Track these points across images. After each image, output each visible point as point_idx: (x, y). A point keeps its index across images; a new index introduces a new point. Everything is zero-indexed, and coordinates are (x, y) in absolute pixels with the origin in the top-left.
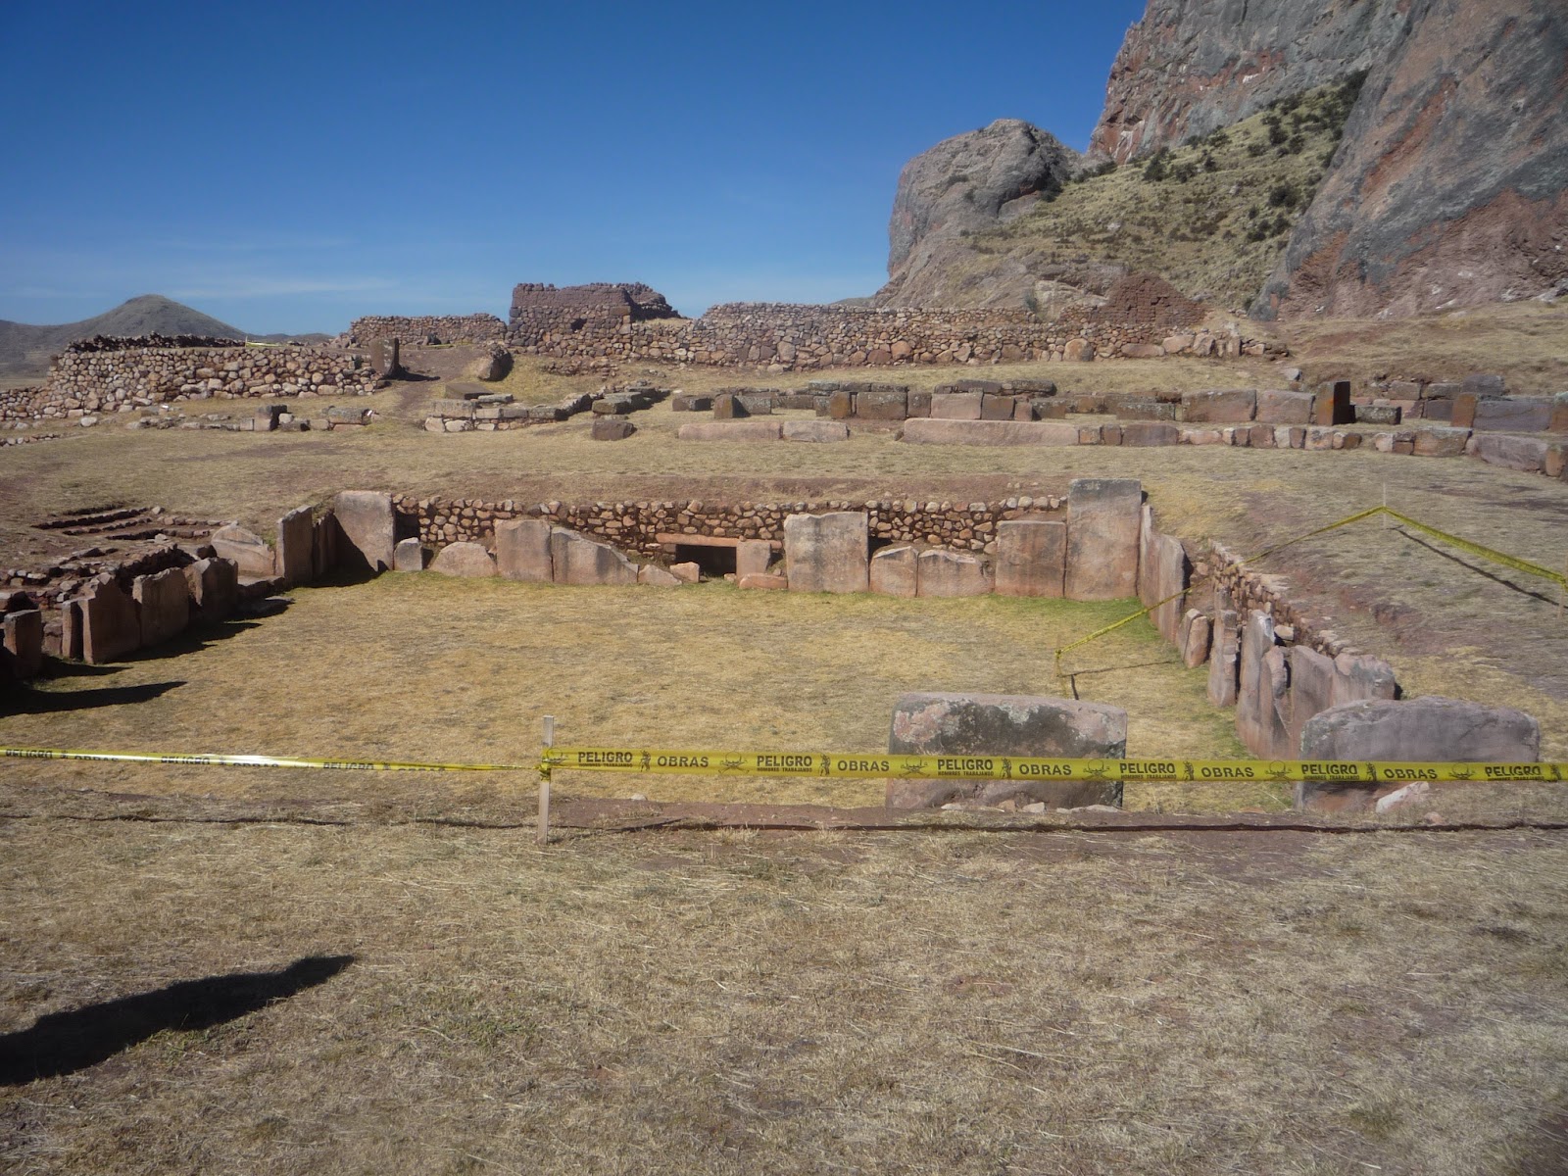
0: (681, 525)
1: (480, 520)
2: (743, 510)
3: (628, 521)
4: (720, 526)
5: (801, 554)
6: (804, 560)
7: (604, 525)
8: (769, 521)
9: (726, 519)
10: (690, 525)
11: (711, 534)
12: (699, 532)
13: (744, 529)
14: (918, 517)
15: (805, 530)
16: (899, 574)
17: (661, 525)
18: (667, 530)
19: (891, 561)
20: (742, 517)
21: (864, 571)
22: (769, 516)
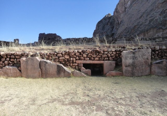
0: (84, 57)
1: (17, 59)
2: (104, 52)
3: (67, 57)
4: (96, 57)
5: (128, 64)
6: (129, 66)
7: (59, 58)
8: (112, 55)
9: (98, 55)
10: (87, 57)
11: (94, 60)
12: (90, 59)
13: (104, 58)
14: (160, 51)
15: (129, 56)
16: (162, 69)
17: (77, 58)
18: (80, 59)
19: (159, 65)
20: (103, 54)
21: (149, 68)
22: (112, 53)
